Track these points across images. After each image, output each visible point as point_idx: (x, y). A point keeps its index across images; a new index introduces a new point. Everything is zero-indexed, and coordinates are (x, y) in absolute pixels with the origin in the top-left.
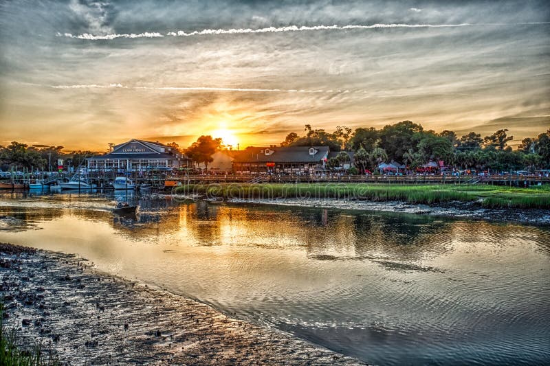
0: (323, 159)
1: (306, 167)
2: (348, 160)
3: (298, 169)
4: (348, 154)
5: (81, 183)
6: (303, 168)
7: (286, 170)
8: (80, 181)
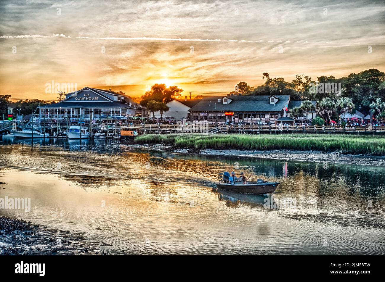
0: (284, 109)
1: (267, 117)
2: (312, 110)
3: (259, 119)
4: (313, 104)
5: (34, 132)
6: (264, 117)
7: (246, 119)
8: (32, 129)
